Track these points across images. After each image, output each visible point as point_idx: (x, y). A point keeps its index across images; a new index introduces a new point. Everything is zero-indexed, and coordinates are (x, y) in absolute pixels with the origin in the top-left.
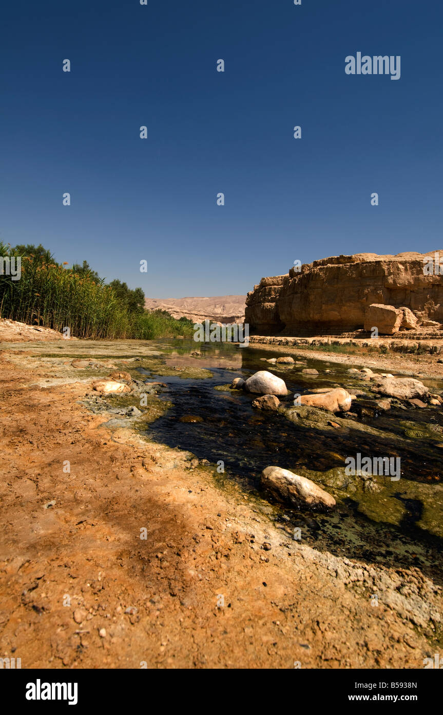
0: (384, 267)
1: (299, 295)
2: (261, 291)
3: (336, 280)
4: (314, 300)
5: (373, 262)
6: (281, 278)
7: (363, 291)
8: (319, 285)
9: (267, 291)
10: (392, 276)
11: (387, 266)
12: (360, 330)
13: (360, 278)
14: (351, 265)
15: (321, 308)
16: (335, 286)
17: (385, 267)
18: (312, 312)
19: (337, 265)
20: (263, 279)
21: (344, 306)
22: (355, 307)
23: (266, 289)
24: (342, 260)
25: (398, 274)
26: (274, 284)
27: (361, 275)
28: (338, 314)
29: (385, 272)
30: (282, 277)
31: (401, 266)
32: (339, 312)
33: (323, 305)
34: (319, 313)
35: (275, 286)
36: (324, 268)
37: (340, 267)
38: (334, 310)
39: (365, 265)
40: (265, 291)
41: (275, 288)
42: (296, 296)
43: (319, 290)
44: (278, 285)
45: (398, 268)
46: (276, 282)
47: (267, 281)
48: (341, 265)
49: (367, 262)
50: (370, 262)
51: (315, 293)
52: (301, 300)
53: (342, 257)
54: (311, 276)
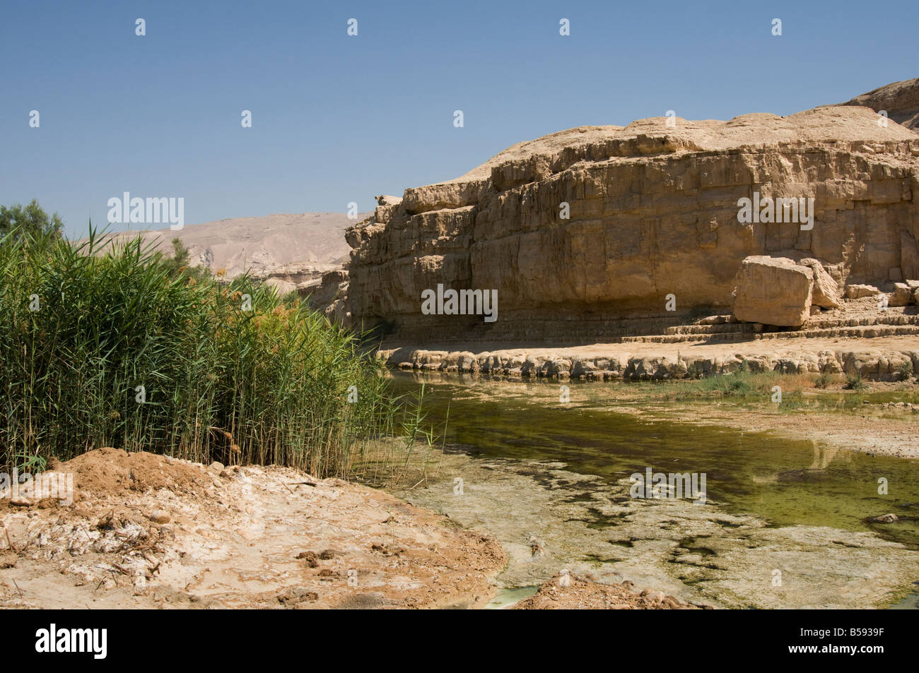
0: (749, 165)
1: (535, 235)
2: (407, 226)
3: (636, 197)
4: (583, 250)
5: (724, 153)
6: (458, 188)
7: (707, 221)
8: (594, 211)
9: (425, 223)
10: (769, 185)
11: (755, 162)
12: (712, 318)
13: (695, 191)
14: (670, 160)
15: (604, 268)
16: (637, 212)
17: (752, 164)
18: (580, 279)
19: (634, 160)
20: (409, 192)
21: (663, 261)
22: (691, 262)
23: (420, 219)
24: (643, 147)
25: (782, 179)
26: (442, 205)
27: (698, 183)
28: (649, 282)
29: (752, 176)
30: (460, 185)
31: (785, 162)
32: (650, 277)
33: (611, 261)
34: (601, 282)
35: (446, 210)
36: (602, 168)
37: (643, 166)
38: (639, 272)
39: (705, 159)
40: (420, 225)
41: (446, 216)
42: (525, 237)
43: (595, 222)
44: (453, 206)
45: (780, 166)
46: (445, 199)
47: (421, 198)
48: (645, 160)
49: (709, 153)
50: (716, 153)
51: (584, 231)
52: (542, 248)
53: (642, 138)
54: (569, 187)
